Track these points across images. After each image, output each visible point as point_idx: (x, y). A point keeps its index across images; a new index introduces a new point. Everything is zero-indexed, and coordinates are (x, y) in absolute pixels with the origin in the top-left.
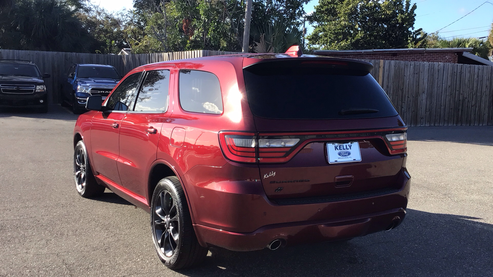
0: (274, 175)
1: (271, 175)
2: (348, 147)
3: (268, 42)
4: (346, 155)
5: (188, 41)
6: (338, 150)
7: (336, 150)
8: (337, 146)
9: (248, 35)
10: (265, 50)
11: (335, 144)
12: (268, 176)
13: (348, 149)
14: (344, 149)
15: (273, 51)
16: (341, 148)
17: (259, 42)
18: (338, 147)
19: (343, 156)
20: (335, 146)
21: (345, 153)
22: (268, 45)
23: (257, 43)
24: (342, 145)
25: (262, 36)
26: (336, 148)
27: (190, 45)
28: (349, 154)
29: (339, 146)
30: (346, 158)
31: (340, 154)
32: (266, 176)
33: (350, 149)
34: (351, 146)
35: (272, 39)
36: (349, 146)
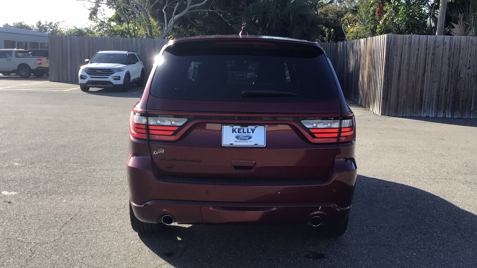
0: (163, 152)
1: (160, 152)
2: (250, 131)
3: (467, 23)
4: (245, 139)
5: (378, 26)
6: (236, 132)
7: (233, 133)
8: (235, 129)
9: (443, 17)
10: (463, 32)
11: (233, 127)
12: (157, 152)
13: (250, 133)
14: (243, 132)
15: (473, 33)
16: (241, 131)
17: (457, 24)
18: (237, 130)
19: (241, 139)
20: (233, 129)
21: (244, 137)
22: (467, 26)
23: (454, 25)
24: (242, 128)
25: (461, 17)
26: (234, 131)
27: (380, 30)
28: (250, 138)
29: (239, 129)
30: (244, 142)
31: (237, 137)
32: (156, 153)
33: (253, 133)
34: (254, 129)
35: (473, 19)
36: (252, 129)
